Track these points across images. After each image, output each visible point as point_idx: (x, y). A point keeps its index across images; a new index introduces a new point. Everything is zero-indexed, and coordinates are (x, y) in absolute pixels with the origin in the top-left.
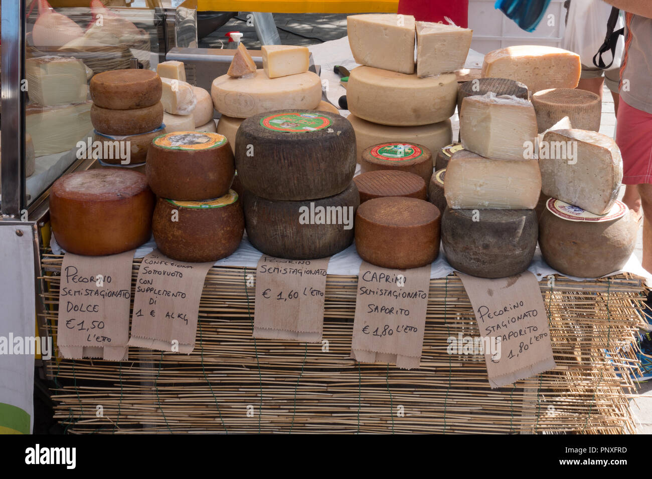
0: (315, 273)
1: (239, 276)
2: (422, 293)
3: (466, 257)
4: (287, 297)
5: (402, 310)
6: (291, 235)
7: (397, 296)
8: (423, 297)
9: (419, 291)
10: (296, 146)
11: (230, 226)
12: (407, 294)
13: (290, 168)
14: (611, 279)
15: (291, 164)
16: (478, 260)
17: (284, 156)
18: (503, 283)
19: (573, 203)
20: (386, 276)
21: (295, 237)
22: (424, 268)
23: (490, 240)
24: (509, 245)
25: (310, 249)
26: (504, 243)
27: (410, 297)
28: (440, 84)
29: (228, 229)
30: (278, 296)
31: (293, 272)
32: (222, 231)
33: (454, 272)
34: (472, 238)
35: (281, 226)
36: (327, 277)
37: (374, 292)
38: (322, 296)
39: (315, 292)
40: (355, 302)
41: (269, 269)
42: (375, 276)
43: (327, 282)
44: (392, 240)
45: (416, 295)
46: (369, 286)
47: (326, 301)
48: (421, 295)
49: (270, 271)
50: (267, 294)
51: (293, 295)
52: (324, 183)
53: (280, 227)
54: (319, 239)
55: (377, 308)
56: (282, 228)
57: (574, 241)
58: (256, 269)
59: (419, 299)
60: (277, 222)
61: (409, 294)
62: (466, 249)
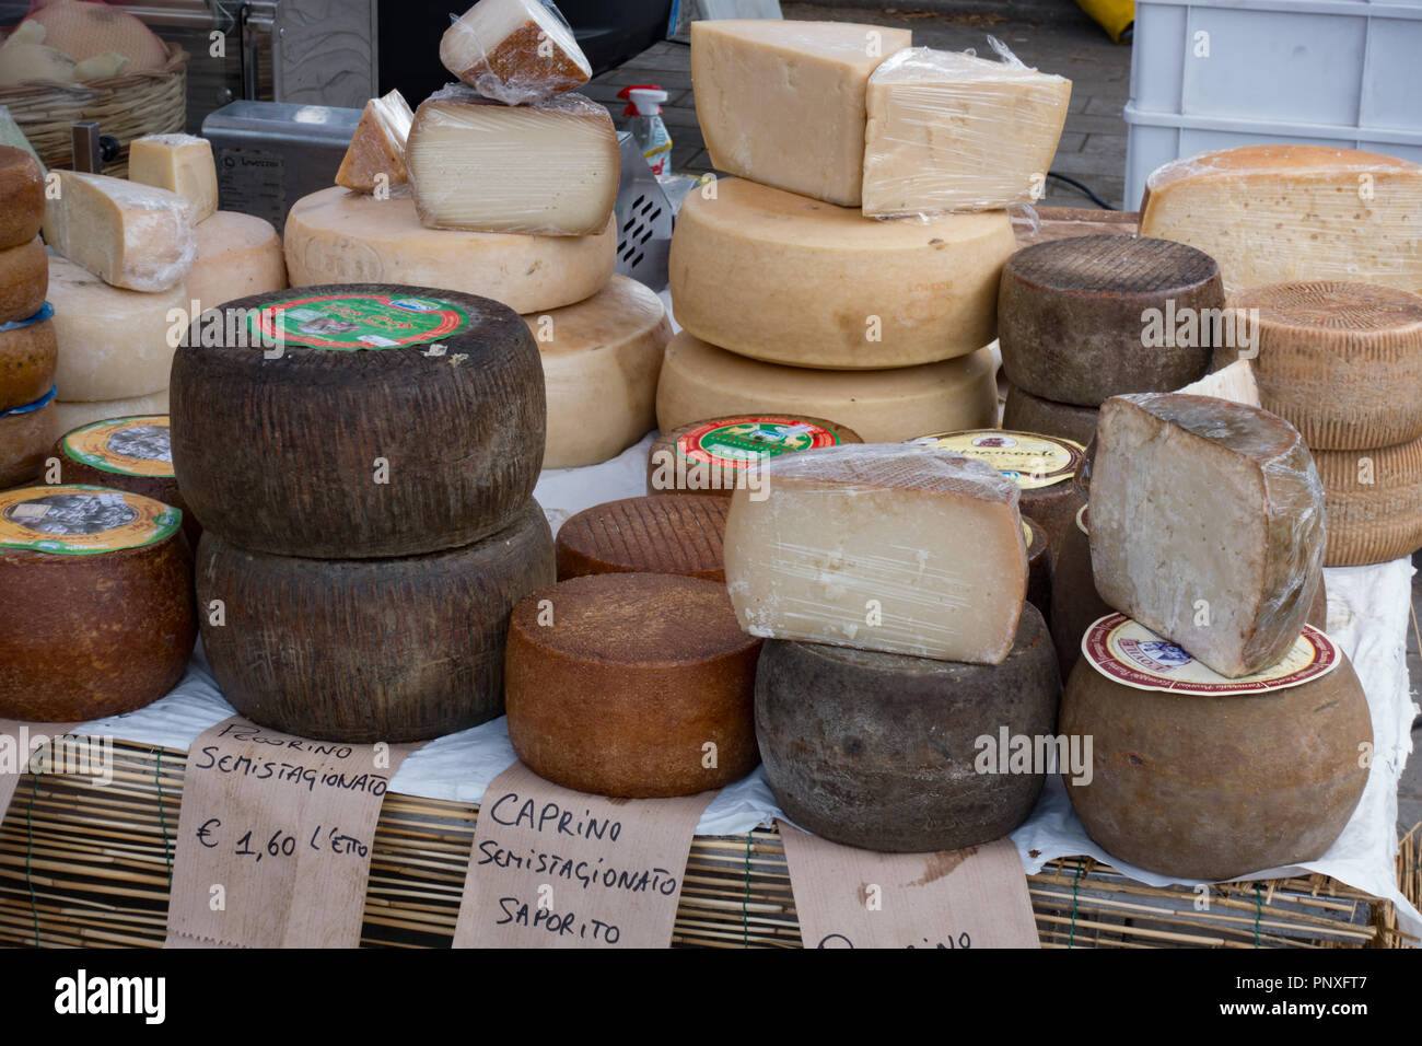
0: (352, 786)
1: (144, 772)
2: (663, 877)
3: (802, 777)
4: (265, 851)
5: (599, 924)
6: (301, 662)
7: (587, 878)
8: (667, 888)
9: (655, 870)
10: (310, 389)
11: (120, 621)
12: (619, 876)
13: (290, 456)
14: (1265, 888)
15: (290, 444)
16: (833, 789)
17: (271, 417)
18: (912, 867)
19: (1167, 634)
20: (561, 815)
21: (310, 670)
22: (688, 799)
23: (866, 727)
24: (926, 747)
25: (357, 713)
26: (910, 741)
27: (628, 887)
28: (933, 242)
29: (116, 627)
30: (239, 843)
31: (290, 775)
32: (94, 634)
33: (775, 821)
34: (815, 715)
35: (272, 633)
36: (385, 800)
37: (520, 860)
38: (363, 855)
39: (344, 843)
40: (461, 885)
41: (223, 761)
42: (528, 811)
43: (383, 813)
44: (584, 702)
45: (644, 880)
46: (507, 840)
47: (373, 872)
48: (658, 884)
49: (224, 766)
50: (208, 833)
51: (281, 845)
52: (396, 510)
53: (270, 637)
54: (386, 682)
55: (524, 911)
56: (274, 640)
57: (1137, 753)
58: (185, 757)
59: (651, 894)
60: (262, 617)
61: (625, 875)
62: (800, 749)
